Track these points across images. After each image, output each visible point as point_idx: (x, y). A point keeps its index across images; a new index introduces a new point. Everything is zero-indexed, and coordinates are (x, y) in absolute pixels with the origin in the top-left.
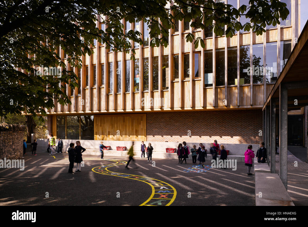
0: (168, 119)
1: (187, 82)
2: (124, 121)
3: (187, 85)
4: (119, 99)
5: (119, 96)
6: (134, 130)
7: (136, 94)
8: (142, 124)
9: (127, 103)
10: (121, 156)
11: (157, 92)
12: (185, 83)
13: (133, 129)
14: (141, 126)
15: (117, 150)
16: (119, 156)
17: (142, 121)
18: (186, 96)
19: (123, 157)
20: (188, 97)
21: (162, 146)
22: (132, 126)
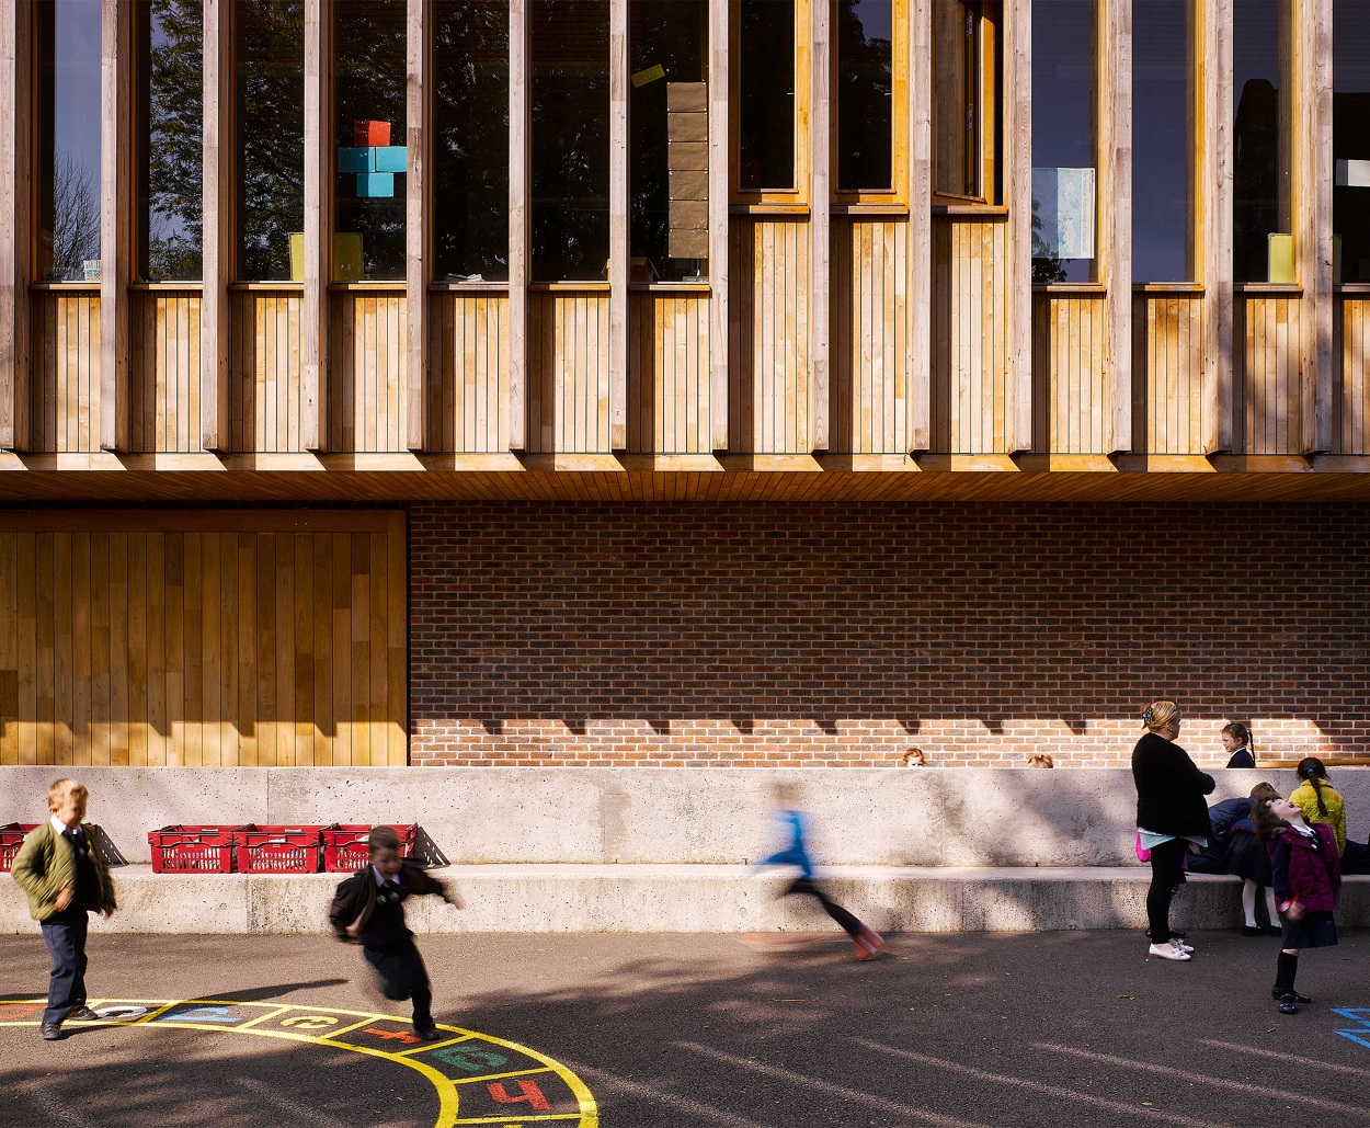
0: (613, 559)
1: (878, 226)
2: (175, 575)
3: (877, 249)
4: (172, 342)
5: (171, 314)
6: (286, 658)
7: (360, 302)
8: (361, 604)
9: (260, 386)
10: (243, 929)
11: (581, 301)
12: (858, 231)
13: (267, 652)
14: (355, 624)
15: (160, 865)
16: (220, 928)
17: (360, 581)
18: (866, 349)
19: (269, 934)
20: (878, 362)
21: (688, 811)
22: (265, 618)
